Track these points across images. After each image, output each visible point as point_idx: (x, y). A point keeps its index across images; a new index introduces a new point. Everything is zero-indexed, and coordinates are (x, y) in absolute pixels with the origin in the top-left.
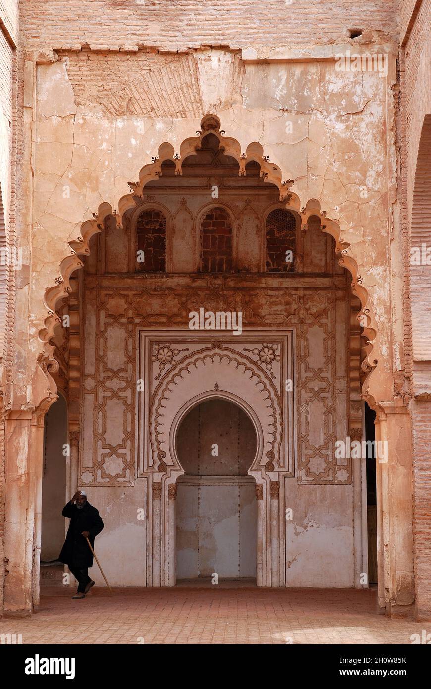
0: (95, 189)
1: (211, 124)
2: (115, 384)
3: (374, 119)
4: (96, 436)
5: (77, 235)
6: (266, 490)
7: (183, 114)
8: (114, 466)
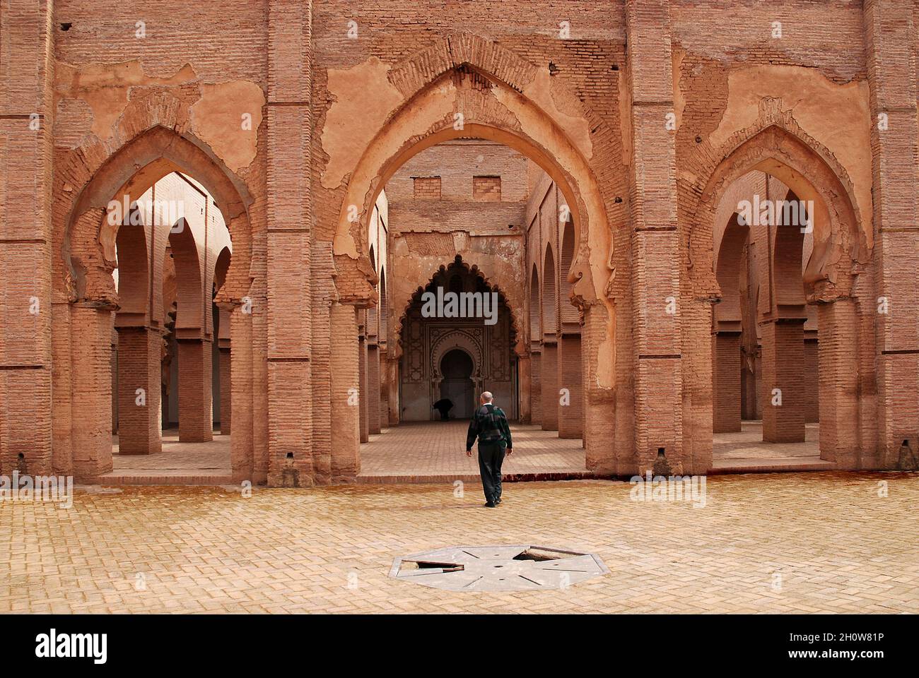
0: (416, 282)
1: (458, 258)
2: (416, 344)
3: (517, 256)
4: (408, 364)
5: (411, 298)
6: (477, 384)
7: (448, 255)
8: (416, 376)
